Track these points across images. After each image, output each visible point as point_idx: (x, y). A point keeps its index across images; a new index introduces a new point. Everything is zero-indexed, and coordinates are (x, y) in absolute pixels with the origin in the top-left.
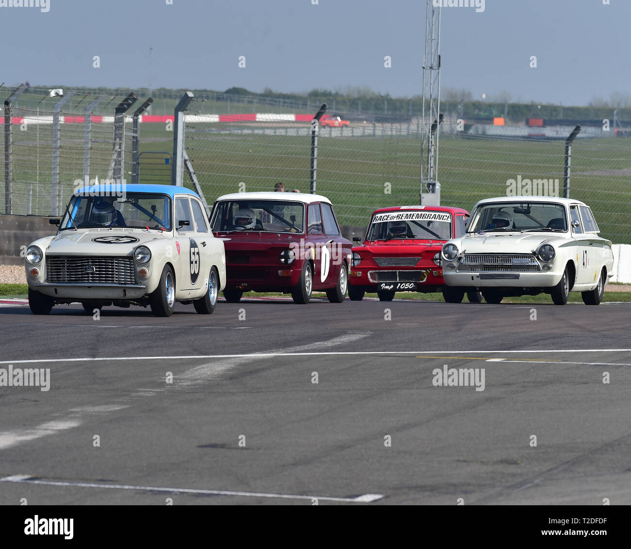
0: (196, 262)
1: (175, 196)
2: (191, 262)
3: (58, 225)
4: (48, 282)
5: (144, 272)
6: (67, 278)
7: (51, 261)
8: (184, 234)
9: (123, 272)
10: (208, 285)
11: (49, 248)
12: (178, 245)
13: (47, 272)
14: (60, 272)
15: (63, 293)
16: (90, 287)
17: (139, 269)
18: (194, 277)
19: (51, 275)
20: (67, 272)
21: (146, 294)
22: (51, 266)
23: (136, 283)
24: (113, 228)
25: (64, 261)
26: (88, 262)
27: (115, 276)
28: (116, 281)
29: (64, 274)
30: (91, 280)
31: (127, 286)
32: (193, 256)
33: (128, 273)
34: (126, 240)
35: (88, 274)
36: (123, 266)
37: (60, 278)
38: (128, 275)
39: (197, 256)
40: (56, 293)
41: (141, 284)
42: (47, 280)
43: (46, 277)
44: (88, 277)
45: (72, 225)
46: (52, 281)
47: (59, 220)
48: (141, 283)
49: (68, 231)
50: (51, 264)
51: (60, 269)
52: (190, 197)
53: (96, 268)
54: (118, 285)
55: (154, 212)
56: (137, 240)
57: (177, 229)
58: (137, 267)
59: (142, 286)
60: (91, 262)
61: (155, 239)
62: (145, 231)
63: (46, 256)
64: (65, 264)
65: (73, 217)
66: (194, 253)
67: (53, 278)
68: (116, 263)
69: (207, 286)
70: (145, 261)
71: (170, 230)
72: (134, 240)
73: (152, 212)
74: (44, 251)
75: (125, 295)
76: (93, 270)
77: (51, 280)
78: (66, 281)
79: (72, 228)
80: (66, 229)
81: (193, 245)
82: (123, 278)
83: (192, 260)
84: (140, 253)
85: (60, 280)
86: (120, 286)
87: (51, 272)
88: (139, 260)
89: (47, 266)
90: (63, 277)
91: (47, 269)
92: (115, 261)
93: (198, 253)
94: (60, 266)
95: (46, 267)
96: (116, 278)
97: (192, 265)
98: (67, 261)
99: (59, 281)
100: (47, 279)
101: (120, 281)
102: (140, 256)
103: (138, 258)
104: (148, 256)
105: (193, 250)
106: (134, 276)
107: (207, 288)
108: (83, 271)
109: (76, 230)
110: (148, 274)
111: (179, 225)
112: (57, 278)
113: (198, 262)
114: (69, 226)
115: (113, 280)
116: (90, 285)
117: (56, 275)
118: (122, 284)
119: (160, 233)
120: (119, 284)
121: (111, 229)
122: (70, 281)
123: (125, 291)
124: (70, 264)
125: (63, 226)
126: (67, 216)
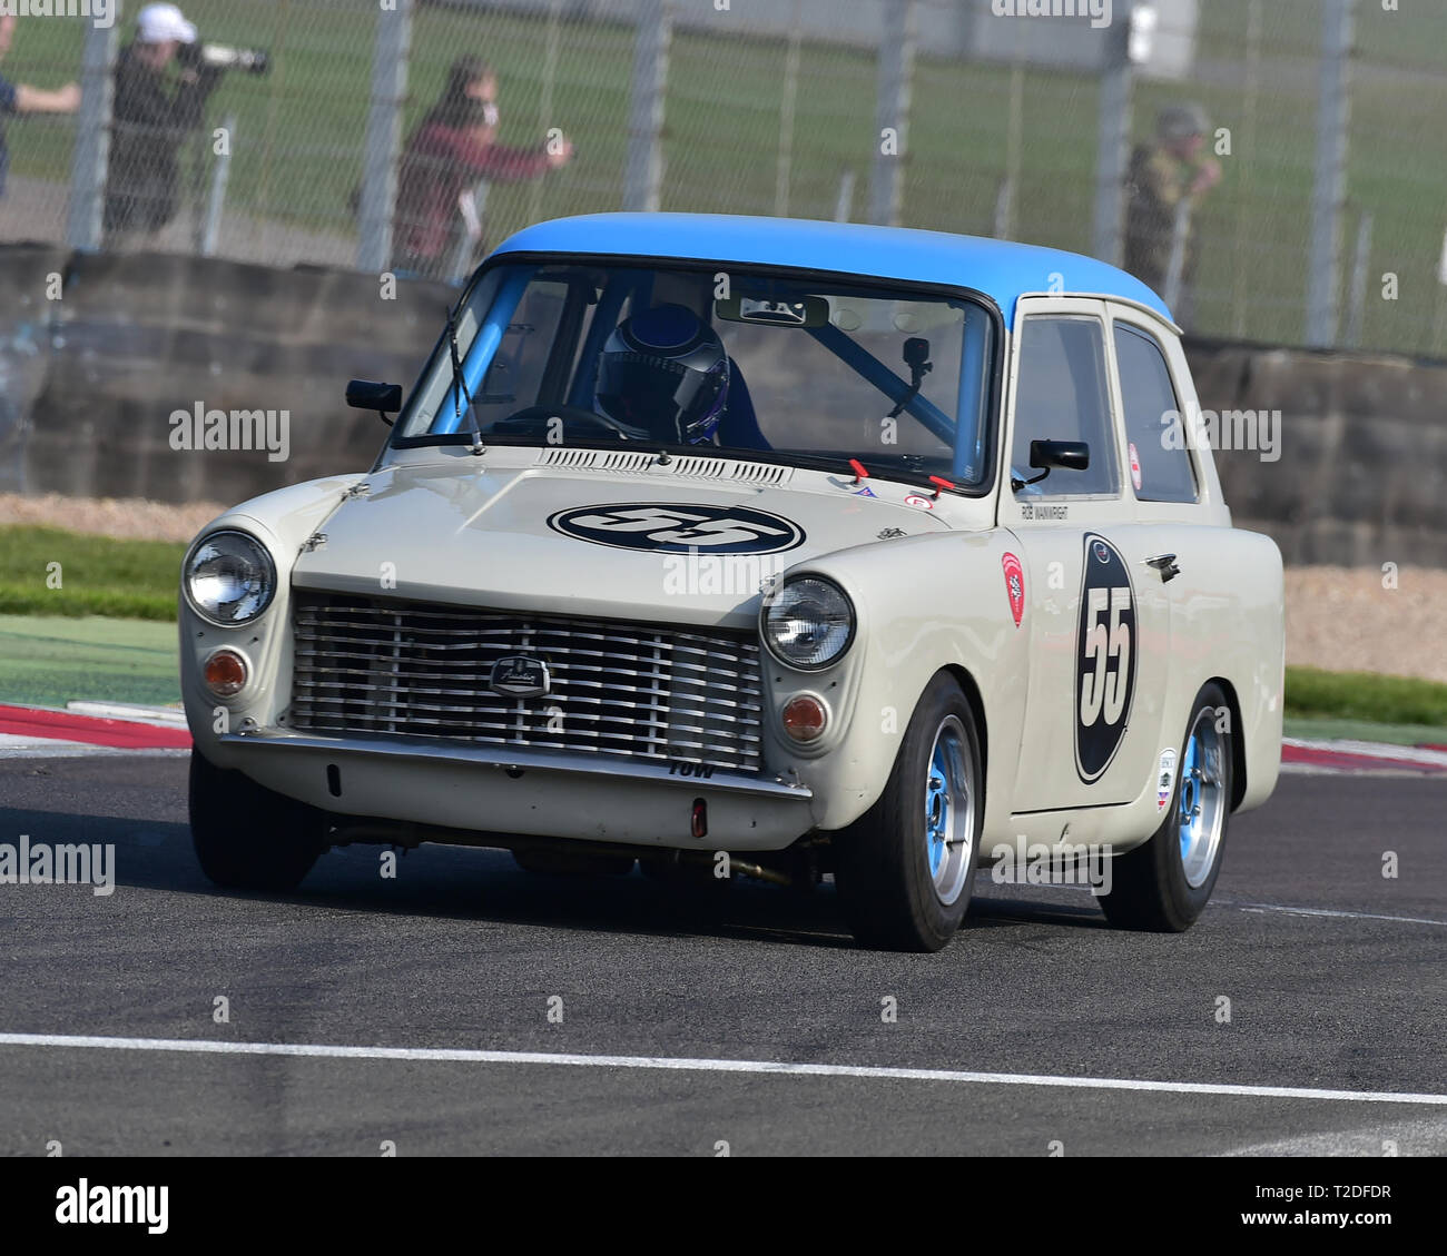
0: (1112, 664)
1: (1025, 307)
2: (1086, 665)
3: (393, 416)
4: (294, 728)
5: (807, 714)
6: (400, 712)
7: (319, 616)
8: (1060, 514)
9: (698, 706)
10: (1172, 782)
11: (312, 544)
12: (1013, 573)
13: (297, 673)
14: (364, 679)
15: (369, 791)
16: (516, 773)
17: (782, 696)
18: (1097, 744)
19: (317, 692)
20: (402, 682)
21: (815, 833)
22: (318, 645)
23: (764, 773)
24: (675, 459)
25: (390, 620)
26: (516, 639)
27: (654, 722)
28: (659, 748)
29: (386, 689)
30: (526, 735)
31: (715, 780)
32: (1096, 634)
33: (728, 711)
34: (729, 531)
35: (510, 701)
36: (700, 675)
37: (361, 709)
38: (724, 725)
39: (1120, 633)
40: (335, 788)
41: (790, 776)
42: (292, 716)
43: (285, 702)
44: (511, 719)
45: (465, 422)
46: (317, 725)
47: (398, 389)
48: (791, 772)
49: (434, 455)
50: (319, 630)
51: (364, 664)
52: (1108, 314)
53: (557, 673)
54: (663, 774)
55: (917, 376)
56: (791, 536)
57: (1017, 486)
58: (775, 686)
59: (792, 790)
60: (534, 640)
61: (889, 534)
62: (842, 485)
63: (292, 588)
64: (390, 636)
65: (473, 379)
66: (1104, 618)
67: (324, 707)
68: (665, 654)
69: (1170, 789)
70: (818, 658)
71: (980, 486)
72: (772, 533)
73: (904, 372)
74: (285, 560)
75: (700, 826)
76: (540, 682)
77: (314, 721)
78: (392, 731)
79: (458, 440)
80: (431, 439)
81: (1104, 570)
82: (695, 737)
83: (1090, 654)
84: (793, 613)
85: (359, 723)
86: (677, 777)
87: (317, 677)
88: (784, 647)
89: (298, 641)
90: (373, 710)
91: (298, 657)
92: (658, 644)
93: (1128, 617)
94: (366, 649)
95: (291, 646)
96: (660, 733)
97: (1088, 677)
98: (406, 621)
99: (351, 728)
100: (293, 714)
101: (680, 751)
102: (795, 628)
103: (783, 638)
104: (839, 633)
105: (1098, 598)
106: (759, 730)
107: (1168, 800)
108: (483, 685)
109: (477, 452)
110: (832, 727)
111: (1034, 463)
112: (346, 708)
113: (1125, 666)
114: (449, 427)
115: (644, 747)
116: (515, 761)
117: (344, 693)
118: (687, 768)
119: (926, 504)
120: (673, 766)
121: (662, 462)
122: (412, 733)
123: (700, 808)
124: (419, 638)
125: (417, 425)
126: (444, 373)
